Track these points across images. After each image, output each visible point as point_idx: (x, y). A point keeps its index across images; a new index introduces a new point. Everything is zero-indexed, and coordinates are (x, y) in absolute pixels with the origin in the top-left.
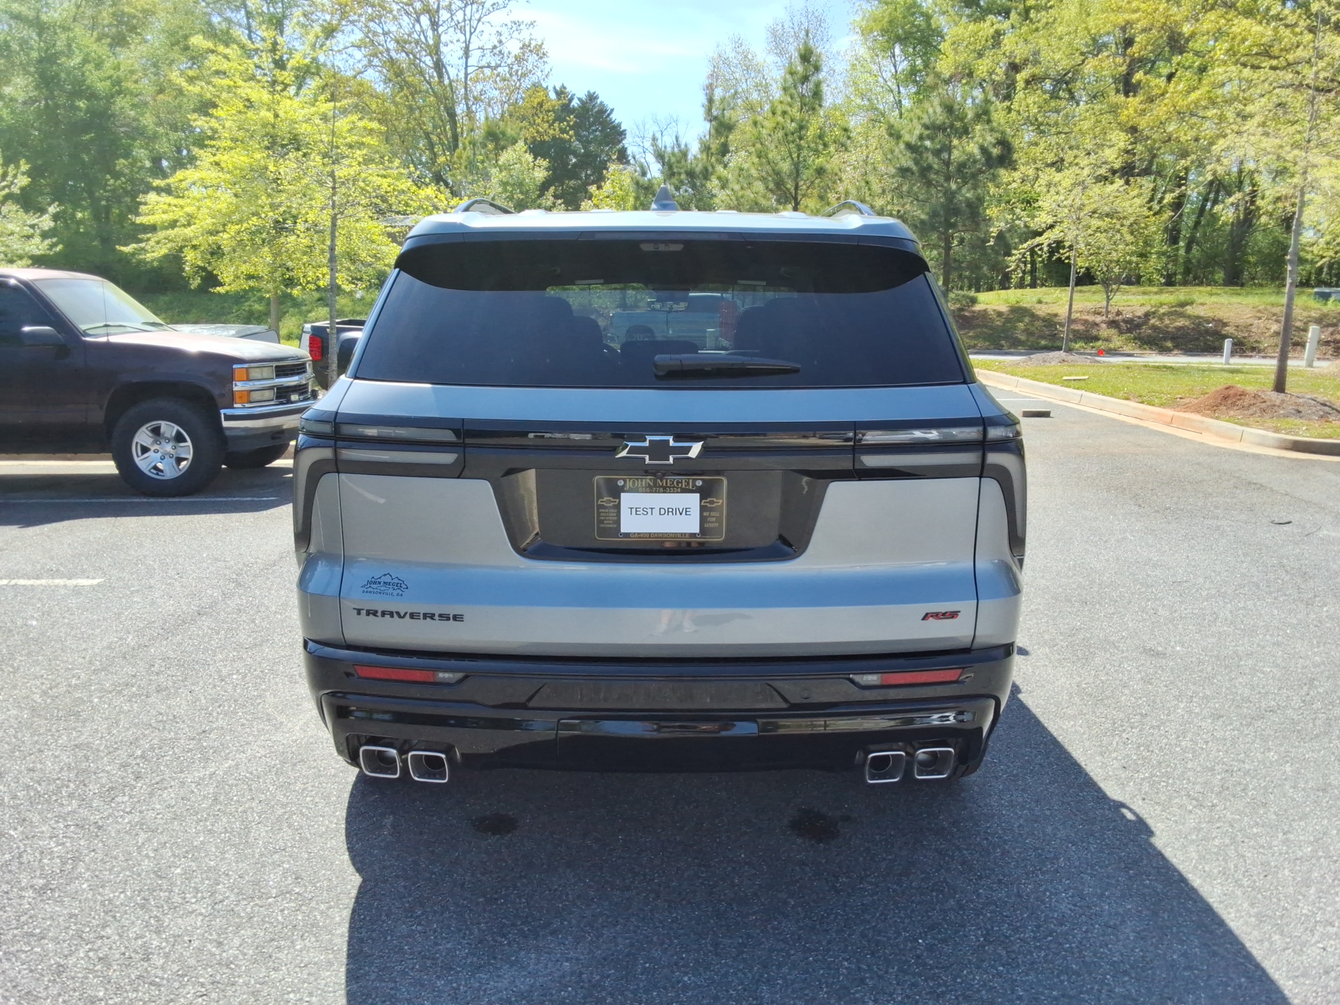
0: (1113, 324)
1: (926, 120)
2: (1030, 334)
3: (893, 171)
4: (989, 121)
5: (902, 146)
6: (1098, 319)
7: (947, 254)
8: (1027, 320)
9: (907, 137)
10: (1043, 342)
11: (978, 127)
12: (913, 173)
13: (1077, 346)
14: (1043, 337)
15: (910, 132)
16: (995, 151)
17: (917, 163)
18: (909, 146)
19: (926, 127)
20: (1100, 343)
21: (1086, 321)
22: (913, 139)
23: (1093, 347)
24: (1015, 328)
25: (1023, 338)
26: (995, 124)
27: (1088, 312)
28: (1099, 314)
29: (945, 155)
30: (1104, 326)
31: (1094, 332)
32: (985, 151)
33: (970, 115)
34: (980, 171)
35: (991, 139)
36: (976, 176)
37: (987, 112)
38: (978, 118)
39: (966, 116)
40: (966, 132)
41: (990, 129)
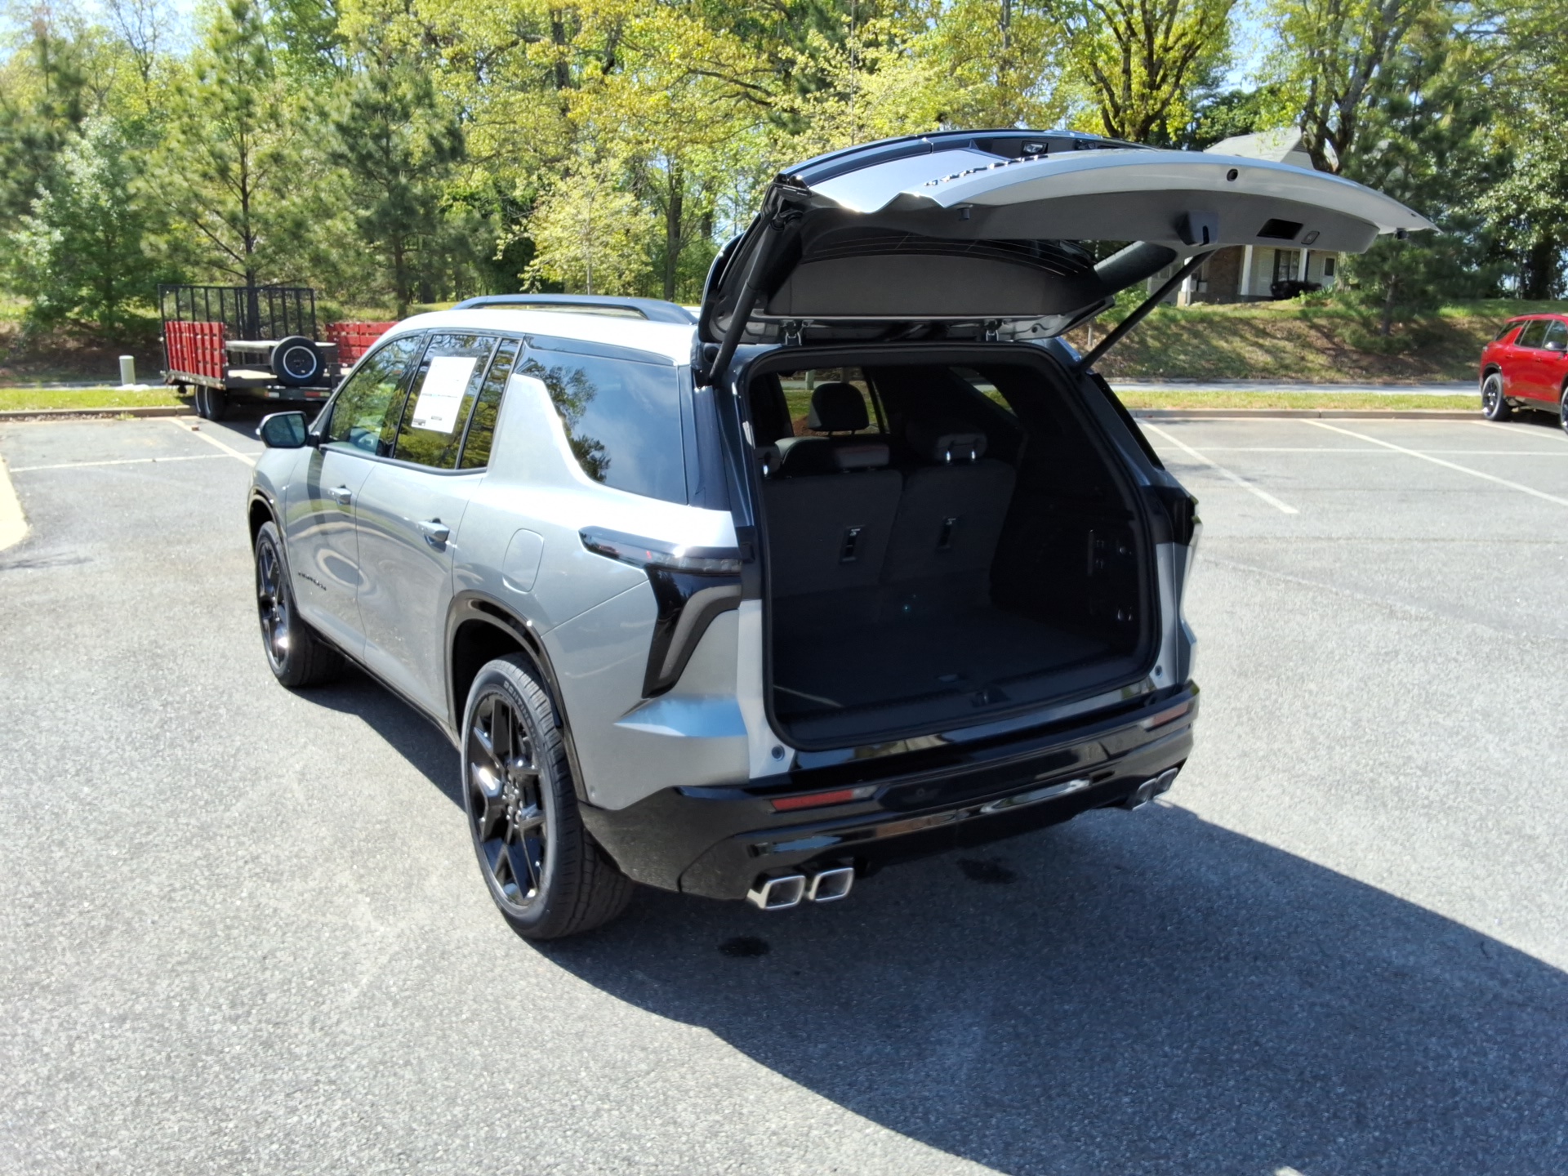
1: (355, 97)
3: (323, 156)
4: (431, 106)
5: (332, 127)
7: (399, 260)
9: (335, 116)
11: (419, 111)
12: (349, 161)
15: (339, 109)
16: (446, 143)
17: (352, 148)
18: (340, 127)
19: (357, 105)
22: (345, 119)
26: (439, 111)
29: (384, 142)
32: (433, 140)
33: (409, 96)
34: (429, 164)
35: (439, 127)
36: (424, 169)
37: (428, 94)
38: (419, 100)
39: (405, 96)
40: (406, 116)
41: (436, 115)
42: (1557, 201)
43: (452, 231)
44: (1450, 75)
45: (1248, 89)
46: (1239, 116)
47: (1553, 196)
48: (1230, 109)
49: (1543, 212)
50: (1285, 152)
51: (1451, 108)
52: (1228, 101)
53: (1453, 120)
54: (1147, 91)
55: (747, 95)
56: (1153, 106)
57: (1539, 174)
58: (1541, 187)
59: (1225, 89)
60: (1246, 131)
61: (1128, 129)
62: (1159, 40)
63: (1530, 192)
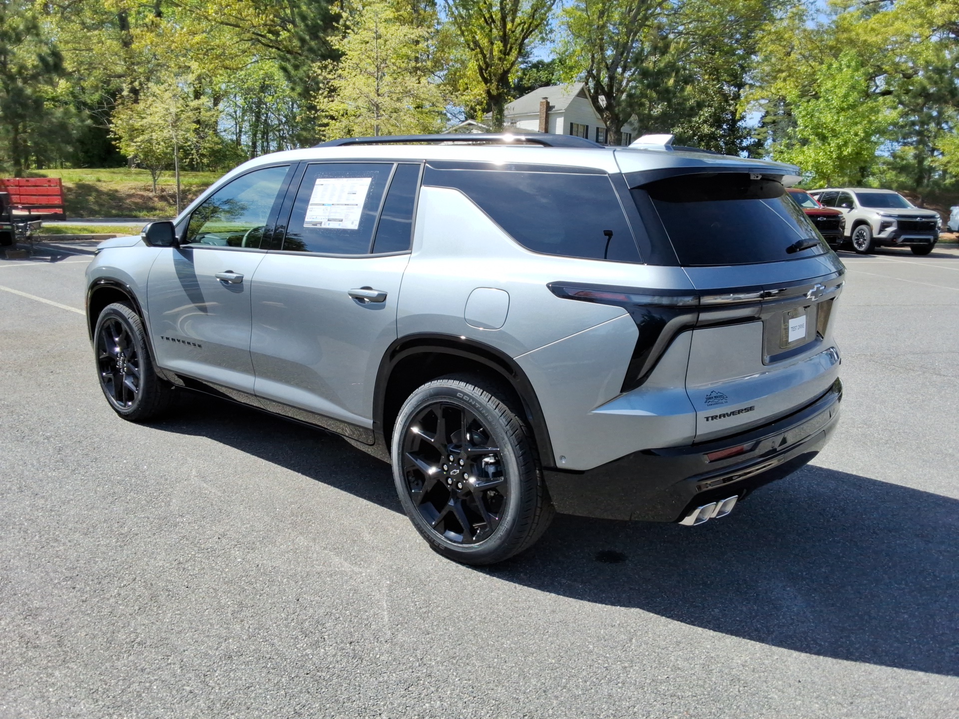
0: (162, 198)
2: (101, 205)
4: (38, 35)
6: (151, 194)
7: (16, 139)
8: (94, 194)
10: (114, 212)
11: (29, 38)
13: (141, 214)
14: (114, 208)
16: (50, 60)
20: (158, 212)
21: (142, 196)
23: (154, 215)
24: (87, 201)
25: (96, 208)
26: (43, 38)
27: (140, 189)
28: (148, 190)
30: (156, 199)
31: (151, 204)
32: (42, 58)
33: (21, 27)
34: (38, 74)
35: (45, 50)
36: (34, 77)
37: (35, 27)
38: (28, 30)
39: (18, 27)
40: (18, 40)
41: (41, 42)
42: (713, 130)
43: (54, 120)
44: (673, 55)
45: (547, 60)
46: (543, 75)
47: (711, 126)
48: (538, 71)
49: (706, 135)
50: (572, 97)
51: (674, 74)
52: (538, 66)
53: (675, 81)
54: (502, 56)
55: (259, 41)
56: (507, 65)
57: (703, 115)
58: (705, 122)
59: (534, 59)
60: (547, 84)
61: (493, 78)
62: (509, 26)
63: (699, 124)
